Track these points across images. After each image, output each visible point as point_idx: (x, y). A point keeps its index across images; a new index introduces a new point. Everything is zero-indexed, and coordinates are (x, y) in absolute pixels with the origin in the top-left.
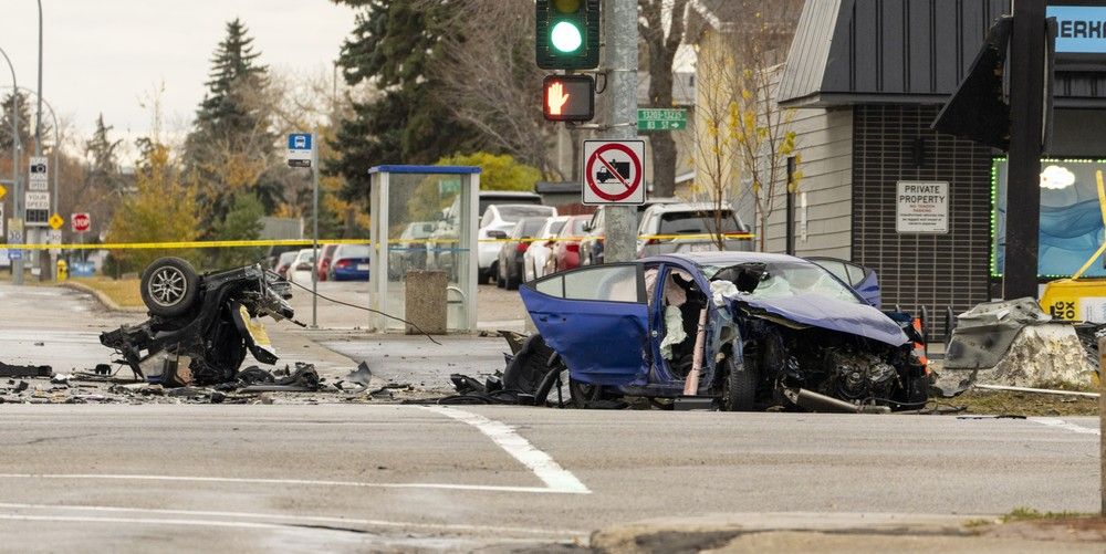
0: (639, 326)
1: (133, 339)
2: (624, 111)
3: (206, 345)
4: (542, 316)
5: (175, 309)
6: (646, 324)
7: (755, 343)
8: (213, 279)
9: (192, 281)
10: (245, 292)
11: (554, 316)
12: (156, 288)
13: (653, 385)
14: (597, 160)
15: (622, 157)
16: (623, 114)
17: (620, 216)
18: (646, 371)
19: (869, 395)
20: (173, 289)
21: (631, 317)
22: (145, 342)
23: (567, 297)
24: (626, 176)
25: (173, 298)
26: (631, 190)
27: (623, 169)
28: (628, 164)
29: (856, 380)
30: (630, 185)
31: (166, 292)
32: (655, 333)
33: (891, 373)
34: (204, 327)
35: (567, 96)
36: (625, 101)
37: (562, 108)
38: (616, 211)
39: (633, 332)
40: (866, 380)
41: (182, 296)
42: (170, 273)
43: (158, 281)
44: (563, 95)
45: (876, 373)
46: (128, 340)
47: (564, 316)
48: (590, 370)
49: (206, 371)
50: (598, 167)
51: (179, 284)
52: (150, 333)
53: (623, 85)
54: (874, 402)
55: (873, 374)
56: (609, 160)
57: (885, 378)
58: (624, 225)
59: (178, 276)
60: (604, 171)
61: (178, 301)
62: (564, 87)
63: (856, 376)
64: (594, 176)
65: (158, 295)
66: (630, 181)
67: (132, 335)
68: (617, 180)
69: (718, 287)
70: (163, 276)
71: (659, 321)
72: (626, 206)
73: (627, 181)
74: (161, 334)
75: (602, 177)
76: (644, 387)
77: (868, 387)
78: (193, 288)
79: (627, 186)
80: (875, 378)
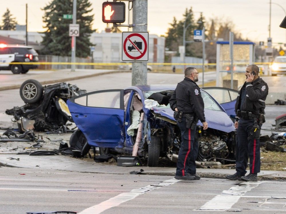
0: (119, 120)
1: (18, 113)
2: (140, 18)
3: (45, 115)
4: (76, 114)
5: (33, 101)
6: (122, 119)
7: (162, 130)
8: (48, 89)
9: (39, 89)
10: (61, 94)
11: (81, 114)
12: (26, 92)
13: (125, 148)
14: (128, 41)
15: (139, 39)
16: (140, 20)
17: (138, 67)
18: (123, 141)
19: (212, 156)
20: (32, 92)
21: (116, 115)
22: (22, 114)
23: (88, 106)
24: (141, 48)
25: (32, 96)
26: (143, 55)
27: (139, 45)
28: (141, 43)
29: (206, 149)
30: (142, 52)
31: (29, 93)
32: (126, 123)
33: (224, 146)
34: (44, 108)
35: (113, 11)
36: (141, 14)
37: (111, 17)
38: (137, 64)
39: (117, 123)
40: (210, 149)
41: (36, 95)
42: (31, 86)
43: (26, 89)
44: (112, 11)
45: (217, 146)
46: (16, 113)
47: (86, 115)
48: (97, 140)
49: (46, 126)
50: (128, 44)
51: (34, 90)
52: (23, 110)
53: (139, 6)
54: (215, 160)
55: (214, 146)
56: (133, 41)
57: (221, 148)
58: (140, 70)
59: (34, 87)
60: (131, 46)
61: (34, 97)
62: (112, 8)
63: (206, 147)
64: (127, 48)
65: (26, 94)
66: (142, 51)
67: (17, 111)
68: (137, 50)
69: (148, 102)
70: (28, 87)
71: (129, 118)
72: (141, 62)
73: (141, 50)
74: (28, 111)
75: (130, 49)
76: (122, 149)
77: (212, 153)
78: (39, 92)
79: (141, 53)
80: (215, 148)
